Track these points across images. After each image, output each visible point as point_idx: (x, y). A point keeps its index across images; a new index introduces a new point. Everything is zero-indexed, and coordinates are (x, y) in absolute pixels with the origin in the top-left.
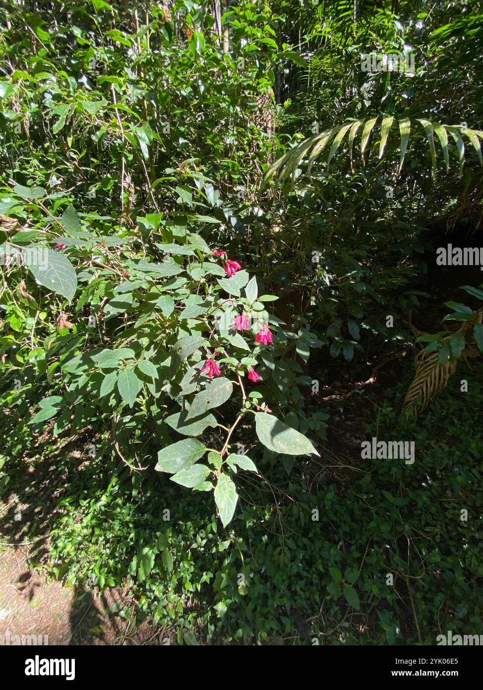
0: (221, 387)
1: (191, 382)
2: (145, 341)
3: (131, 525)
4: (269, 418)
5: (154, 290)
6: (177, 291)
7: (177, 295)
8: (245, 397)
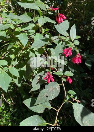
0: (53, 88)
1: (37, 84)
2: (13, 56)
3: (9, 121)
4: (79, 106)
5: (17, 30)
6: (29, 31)
7: (29, 33)
8: (66, 93)
